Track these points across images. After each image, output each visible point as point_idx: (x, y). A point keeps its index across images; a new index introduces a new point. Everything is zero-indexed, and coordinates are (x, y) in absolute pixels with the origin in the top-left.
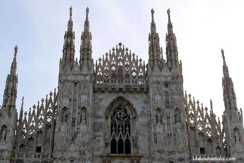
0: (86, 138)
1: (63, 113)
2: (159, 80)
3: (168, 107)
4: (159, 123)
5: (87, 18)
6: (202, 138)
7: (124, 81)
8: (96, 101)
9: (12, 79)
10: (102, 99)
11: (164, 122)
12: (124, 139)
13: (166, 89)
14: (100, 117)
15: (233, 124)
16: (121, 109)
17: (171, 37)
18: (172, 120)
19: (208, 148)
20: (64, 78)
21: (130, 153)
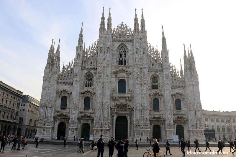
0: (109, 59)
1: (101, 49)
2: (138, 37)
3: (140, 48)
4: (137, 54)
5: (110, 12)
6: (153, 60)
7: (124, 37)
8: (113, 45)
9: (81, 36)
10: (115, 44)
11: (139, 53)
12: (124, 60)
13: (140, 41)
14: (115, 51)
15: (165, 55)
16: (122, 48)
17: (143, 20)
18: (142, 53)
19: (155, 64)
20: (101, 35)
21: (126, 65)
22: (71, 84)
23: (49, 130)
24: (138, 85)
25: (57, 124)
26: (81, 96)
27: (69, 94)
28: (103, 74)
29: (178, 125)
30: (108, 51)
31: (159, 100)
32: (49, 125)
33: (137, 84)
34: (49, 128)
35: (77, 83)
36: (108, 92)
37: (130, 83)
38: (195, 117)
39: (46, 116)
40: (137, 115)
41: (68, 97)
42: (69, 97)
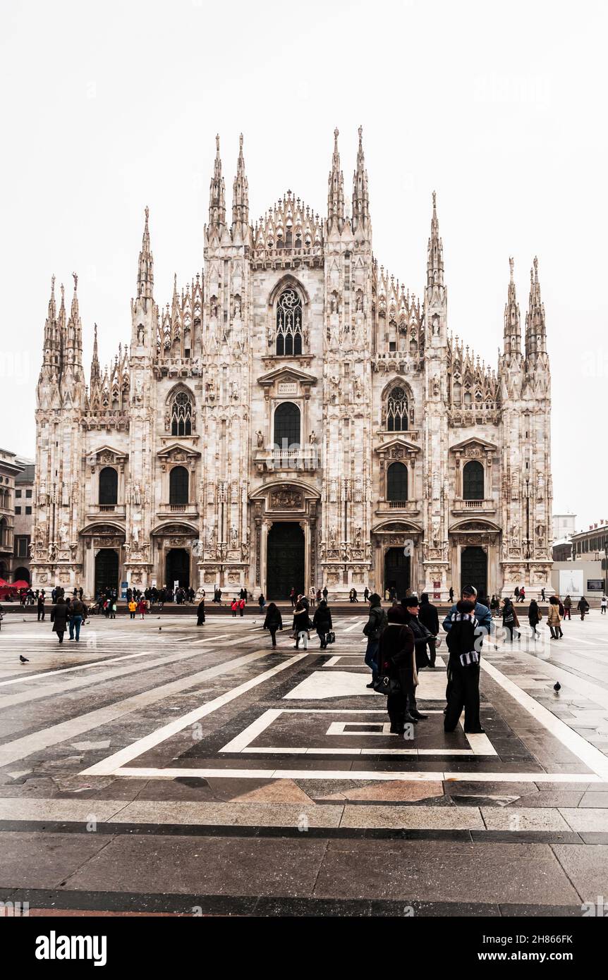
1: (212, 304)
2: (337, 248)
3: (347, 288)
4: (335, 312)
5: (241, 152)
6: (393, 328)
7: (293, 252)
8: (255, 284)
9: (146, 258)
10: (264, 280)
11: (340, 310)
12: (293, 334)
13: (348, 262)
14: (261, 306)
15: (432, 309)
16: (290, 293)
17: (360, 177)
18: (352, 307)
19: (400, 342)
20: (210, 253)
21: (300, 353)
22: (124, 428)
23: (68, 573)
24: (336, 422)
25: (91, 554)
26: (158, 464)
27: (122, 461)
28: (221, 390)
29: (466, 547)
30: (237, 310)
31: (409, 467)
32: (66, 558)
33: (334, 417)
34: (69, 567)
35: (141, 424)
36: (239, 449)
37: (312, 413)
38: (525, 520)
39: (56, 533)
40: (331, 519)
41: (119, 472)
42: (123, 469)
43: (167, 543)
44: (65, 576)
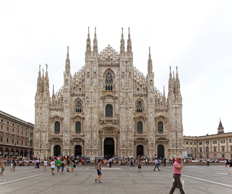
0: (96, 84)
1: (87, 75)
2: (124, 60)
3: (126, 72)
4: (123, 78)
5: (95, 32)
6: (138, 85)
7: (110, 62)
8: (100, 70)
9: (68, 61)
10: (102, 69)
11: (124, 78)
12: (110, 85)
13: (126, 64)
14: (101, 77)
15: (150, 78)
16: (109, 74)
17: (129, 41)
18: (128, 77)
19: (140, 88)
20: (87, 60)
21: (112, 90)
22: (62, 110)
23: (45, 152)
24: (124, 109)
25: (53, 146)
26: (72, 121)
27: (61, 119)
28: (91, 99)
29: (159, 145)
30: (95, 76)
31: (143, 123)
32: (45, 147)
34: (46, 150)
35: (67, 108)
36: (96, 116)
37: (116, 107)
38: (176, 137)
39: (41, 140)
40: (123, 137)
42: (62, 122)
43: (75, 144)
44: (44, 153)
